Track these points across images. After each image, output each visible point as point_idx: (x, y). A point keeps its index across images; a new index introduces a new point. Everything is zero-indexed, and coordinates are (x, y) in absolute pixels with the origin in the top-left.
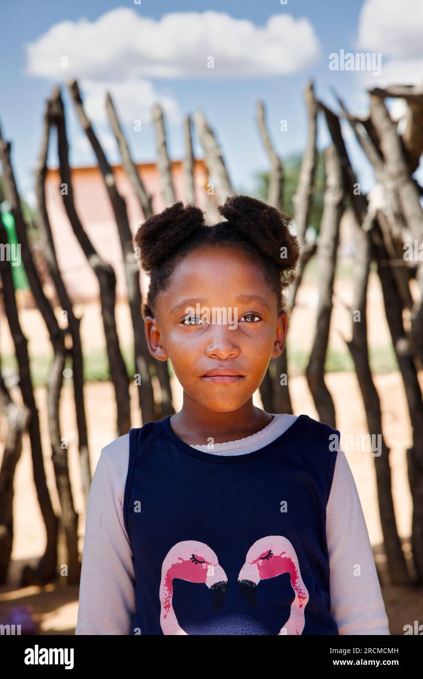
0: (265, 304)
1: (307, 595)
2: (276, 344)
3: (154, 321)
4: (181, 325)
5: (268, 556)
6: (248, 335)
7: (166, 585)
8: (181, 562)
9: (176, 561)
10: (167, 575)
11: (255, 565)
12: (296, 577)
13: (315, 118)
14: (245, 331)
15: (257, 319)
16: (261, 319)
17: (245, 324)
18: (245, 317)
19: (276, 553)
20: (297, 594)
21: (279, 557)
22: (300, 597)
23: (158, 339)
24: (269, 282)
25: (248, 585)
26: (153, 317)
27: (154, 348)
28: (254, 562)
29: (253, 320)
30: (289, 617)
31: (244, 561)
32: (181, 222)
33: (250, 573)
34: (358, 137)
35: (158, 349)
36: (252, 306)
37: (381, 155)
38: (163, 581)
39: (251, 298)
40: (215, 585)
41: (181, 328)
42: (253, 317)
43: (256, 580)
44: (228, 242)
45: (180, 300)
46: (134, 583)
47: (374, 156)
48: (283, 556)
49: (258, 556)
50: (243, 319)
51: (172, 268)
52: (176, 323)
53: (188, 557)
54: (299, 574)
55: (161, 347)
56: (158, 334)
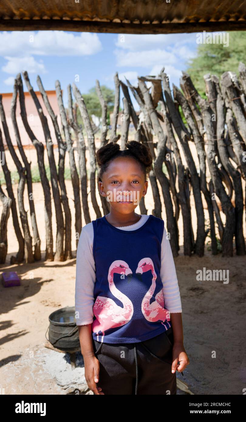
0: (140, 177)
1: (156, 276)
2: (143, 192)
3: (102, 183)
4: (111, 184)
5: (145, 264)
6: (134, 188)
7: (111, 275)
8: (116, 267)
9: (114, 267)
10: (111, 272)
11: (141, 268)
12: (153, 270)
13: (119, 87)
14: (133, 186)
15: (137, 182)
16: (138, 183)
17: (134, 184)
18: (133, 182)
19: (147, 263)
20: (154, 276)
21: (148, 265)
22: (154, 277)
23: (103, 189)
24: (142, 170)
25: (139, 274)
26: (102, 182)
27: (101, 192)
28: (141, 267)
29: (136, 183)
30: (152, 284)
31: (137, 267)
32: (112, 149)
33: (140, 270)
34: (135, 96)
35: (103, 193)
36: (136, 178)
37: (143, 101)
38: (109, 274)
39: (135, 175)
40: (128, 275)
41: (111, 185)
42: (136, 182)
43: (142, 272)
44: (128, 156)
45: (111, 175)
46: (95, 272)
47: (140, 102)
48: (149, 264)
49: (142, 265)
50: (132, 182)
51: (108, 164)
52: (109, 183)
53: (118, 266)
54: (154, 269)
55: (104, 192)
56: (103, 187)
